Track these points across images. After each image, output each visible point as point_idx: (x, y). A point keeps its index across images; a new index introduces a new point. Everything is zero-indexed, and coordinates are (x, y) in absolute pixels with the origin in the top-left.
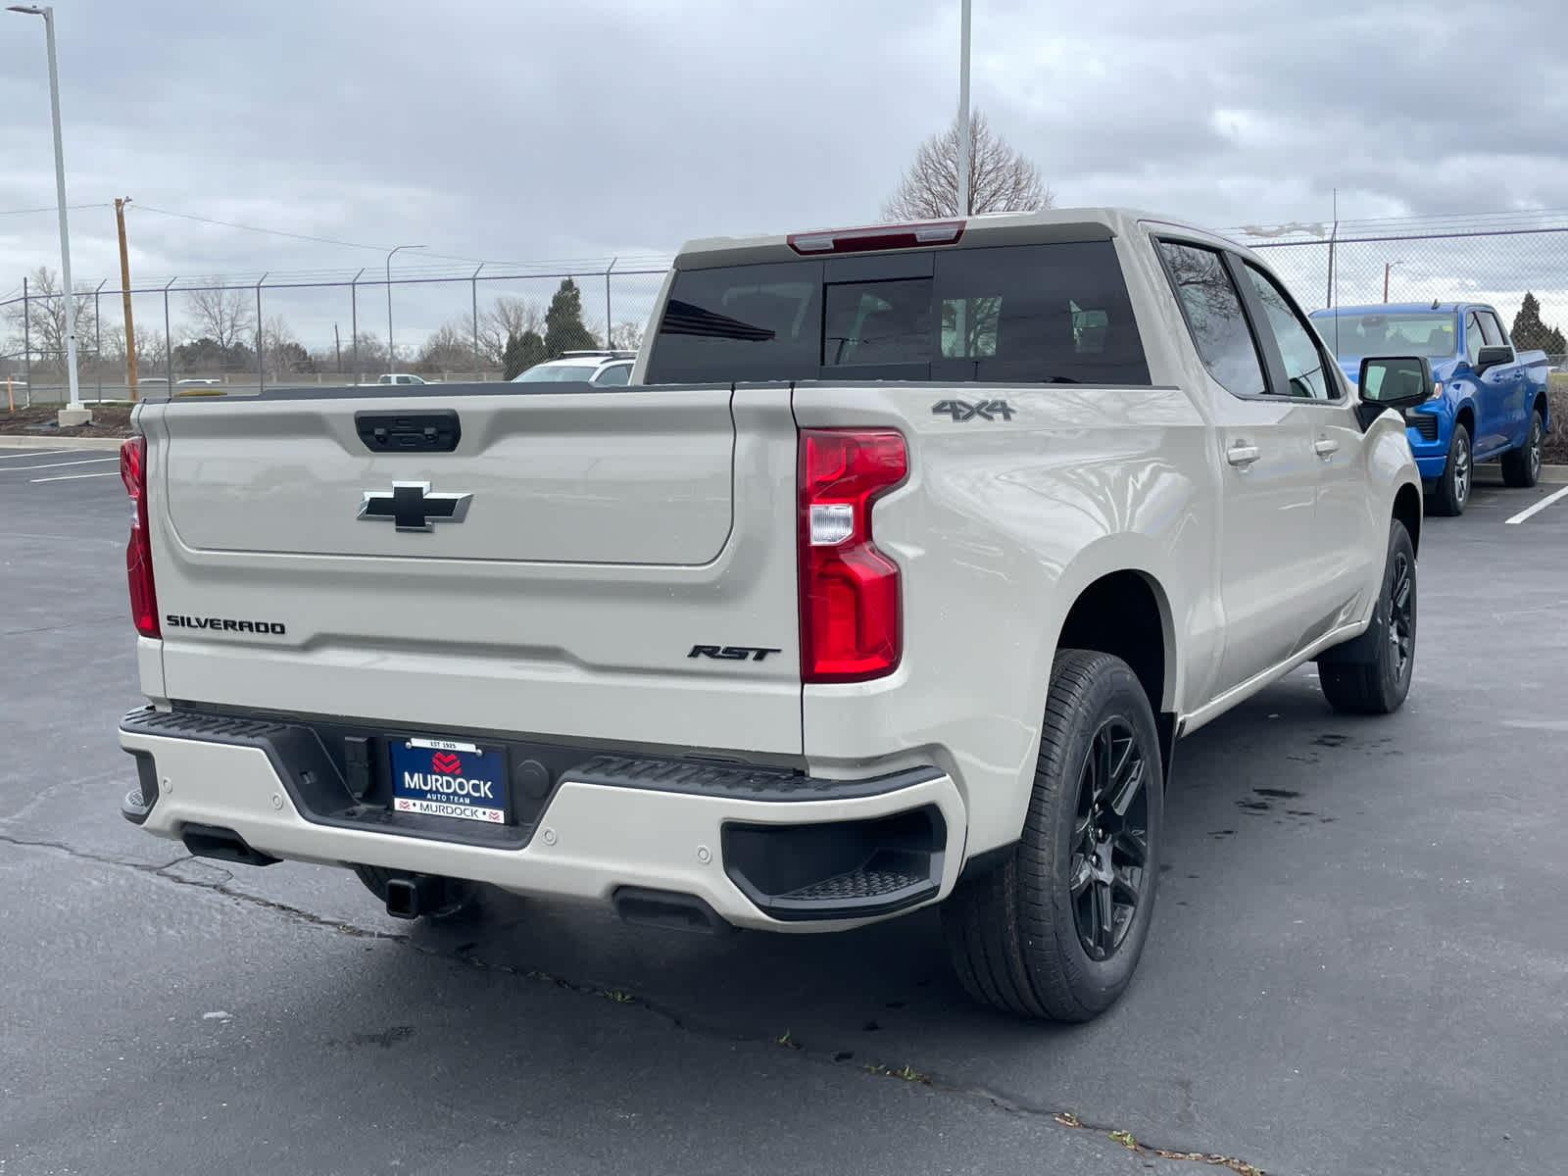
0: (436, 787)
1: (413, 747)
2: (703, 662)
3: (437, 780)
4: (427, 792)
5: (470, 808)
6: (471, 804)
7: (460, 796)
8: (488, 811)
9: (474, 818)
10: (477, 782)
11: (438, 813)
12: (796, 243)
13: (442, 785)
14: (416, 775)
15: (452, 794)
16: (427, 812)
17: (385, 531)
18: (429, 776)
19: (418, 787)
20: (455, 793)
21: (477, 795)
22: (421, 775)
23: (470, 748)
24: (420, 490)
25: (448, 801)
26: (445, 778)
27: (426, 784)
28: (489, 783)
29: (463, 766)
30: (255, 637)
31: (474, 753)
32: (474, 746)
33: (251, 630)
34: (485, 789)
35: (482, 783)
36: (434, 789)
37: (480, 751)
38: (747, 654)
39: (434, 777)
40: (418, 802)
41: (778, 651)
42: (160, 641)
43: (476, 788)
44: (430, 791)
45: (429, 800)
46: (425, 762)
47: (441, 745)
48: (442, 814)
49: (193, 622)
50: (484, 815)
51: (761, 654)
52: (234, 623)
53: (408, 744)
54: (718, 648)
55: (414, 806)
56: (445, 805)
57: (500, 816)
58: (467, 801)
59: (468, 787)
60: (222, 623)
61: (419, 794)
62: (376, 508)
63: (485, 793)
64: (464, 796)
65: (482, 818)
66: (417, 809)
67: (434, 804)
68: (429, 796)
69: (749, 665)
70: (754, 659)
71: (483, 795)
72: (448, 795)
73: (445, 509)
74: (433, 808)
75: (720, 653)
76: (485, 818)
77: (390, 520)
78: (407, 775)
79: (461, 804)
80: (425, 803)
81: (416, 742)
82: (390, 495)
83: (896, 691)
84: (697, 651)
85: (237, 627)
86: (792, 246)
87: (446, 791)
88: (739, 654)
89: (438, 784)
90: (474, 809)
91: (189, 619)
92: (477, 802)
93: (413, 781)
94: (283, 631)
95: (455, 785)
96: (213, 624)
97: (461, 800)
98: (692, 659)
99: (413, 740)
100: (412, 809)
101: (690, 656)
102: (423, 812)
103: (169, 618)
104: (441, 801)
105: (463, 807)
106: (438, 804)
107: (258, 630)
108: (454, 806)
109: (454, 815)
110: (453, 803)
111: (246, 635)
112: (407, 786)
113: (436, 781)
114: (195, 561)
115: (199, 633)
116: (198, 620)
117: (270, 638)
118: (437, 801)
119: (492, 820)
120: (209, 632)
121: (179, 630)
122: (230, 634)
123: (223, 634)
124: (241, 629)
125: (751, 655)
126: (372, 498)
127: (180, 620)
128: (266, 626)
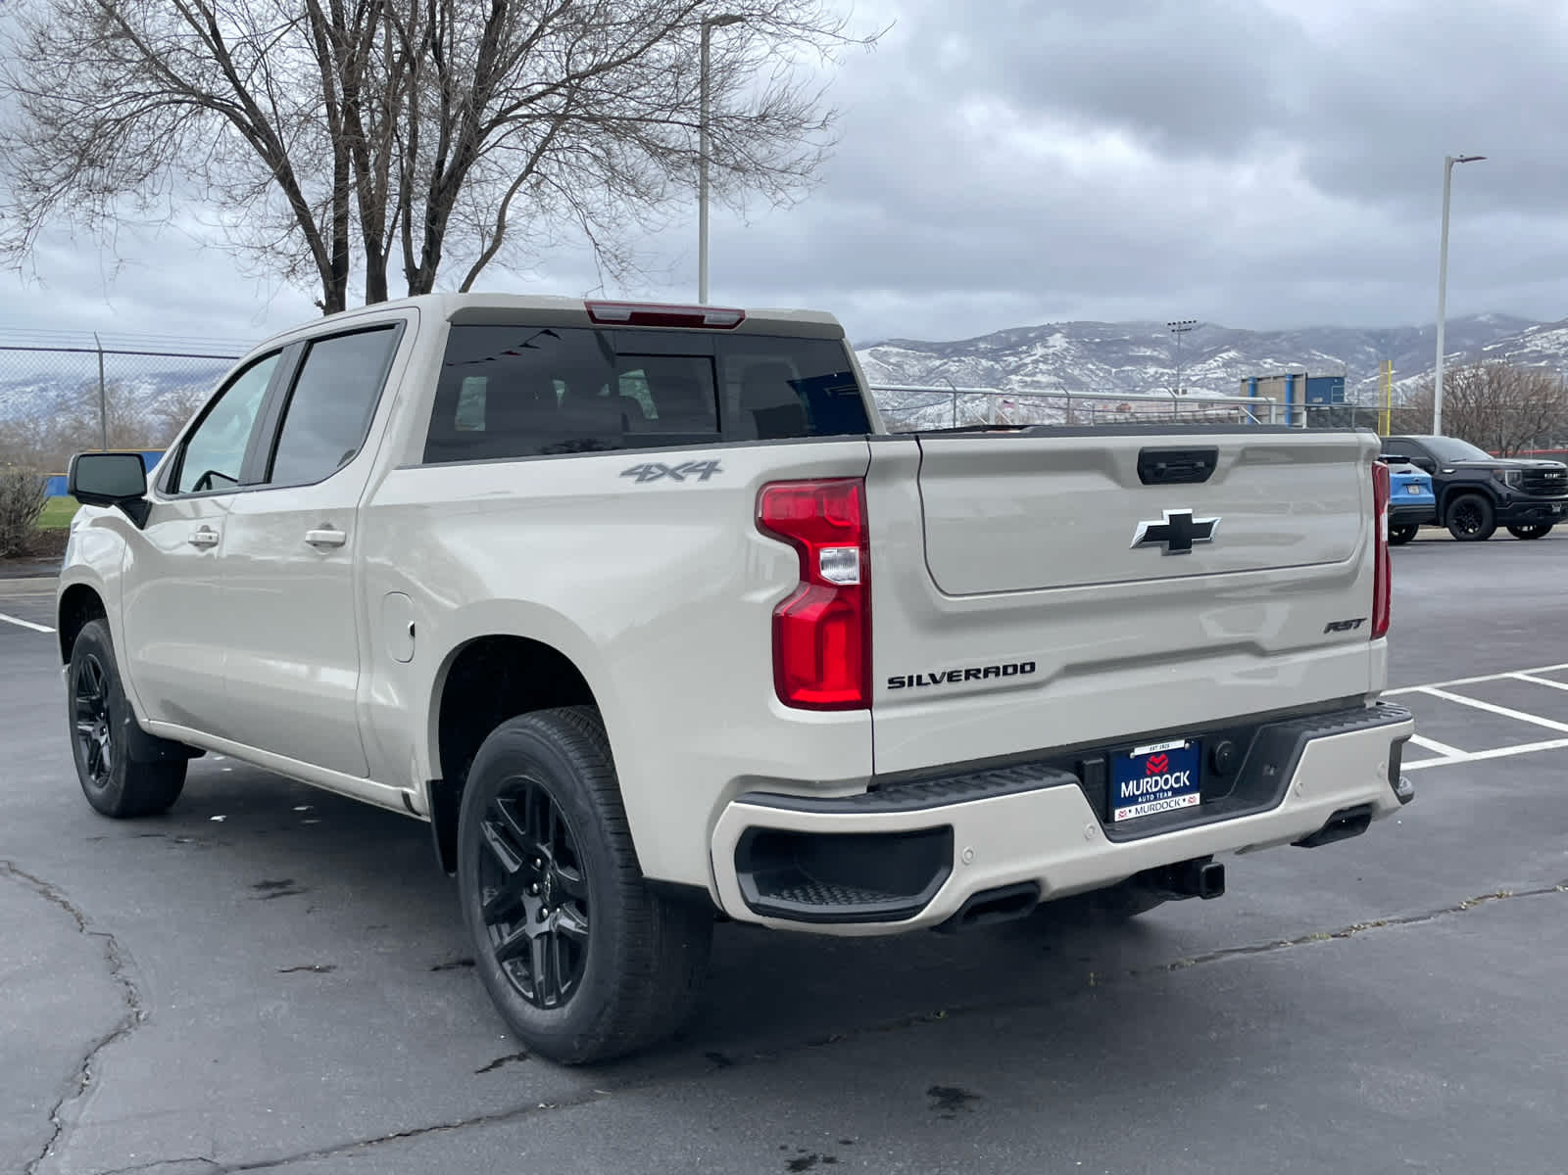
0: (1147, 789)
1: (1135, 756)
2: (1333, 635)
3: (1147, 782)
4: (1139, 795)
5: (1174, 799)
6: (1174, 795)
7: (1164, 791)
8: (1187, 797)
9: (1178, 807)
10: (1179, 774)
11: (1149, 813)
12: (594, 310)
13: (1151, 786)
14: (1131, 782)
15: (1159, 791)
16: (1141, 815)
18: (1142, 781)
19: (1131, 794)
20: (1161, 789)
21: (1178, 785)
22: (1135, 782)
23: (1180, 744)
24: (1188, 517)
25: (1155, 799)
26: (1154, 778)
27: (1138, 789)
28: (1188, 772)
30: (1001, 680)
31: (1183, 748)
32: (1183, 741)
33: (997, 674)
34: (1184, 778)
35: (1182, 773)
36: (1145, 791)
37: (1187, 745)
38: (1352, 625)
39: (1146, 780)
40: (1133, 808)
41: (1364, 619)
42: (870, 711)
44: (1142, 795)
45: (1142, 802)
46: (1141, 768)
47: (1158, 748)
48: (1153, 812)
49: (926, 679)
50: (1184, 802)
51: (1358, 623)
52: (979, 671)
53: (1132, 754)
54: (1339, 623)
55: (1131, 812)
56: (1155, 803)
57: (1197, 798)
58: (1170, 794)
59: (1172, 781)
61: (1132, 800)
62: (1153, 535)
63: (1184, 782)
64: (1167, 791)
65: (1183, 805)
66: (1133, 814)
67: (1146, 805)
68: (1140, 800)
70: (1354, 627)
71: (1182, 784)
72: (1155, 793)
73: (1205, 531)
74: (1145, 809)
76: (1186, 804)
78: (1123, 786)
79: (1166, 798)
80: (1139, 807)
81: (1139, 751)
82: (1166, 522)
84: (1327, 630)
85: (981, 675)
86: (591, 313)
87: (1154, 790)
88: (1347, 625)
89: (1148, 786)
90: (1177, 799)
91: (919, 678)
92: (1176, 792)
93: (1127, 789)
94: (1033, 665)
95: (1161, 782)
97: (1166, 795)
98: (1326, 634)
99: (1136, 750)
100: (1129, 816)
101: (1325, 632)
102: (1137, 815)
103: (891, 681)
104: (1150, 801)
105: (1168, 800)
106: (1149, 804)
107: (1005, 673)
108: (1161, 802)
109: (1162, 810)
110: (1160, 799)
111: (992, 681)
112: (1123, 796)
113: (1147, 784)
114: (952, 610)
115: (932, 690)
116: (932, 676)
117: (1019, 678)
118: (1147, 801)
119: (1191, 804)
120: (946, 687)
121: (906, 692)
122: (973, 684)
123: (963, 685)
124: (986, 676)
125: (1354, 624)
126: (1149, 527)
127: (906, 680)
128: (1015, 667)
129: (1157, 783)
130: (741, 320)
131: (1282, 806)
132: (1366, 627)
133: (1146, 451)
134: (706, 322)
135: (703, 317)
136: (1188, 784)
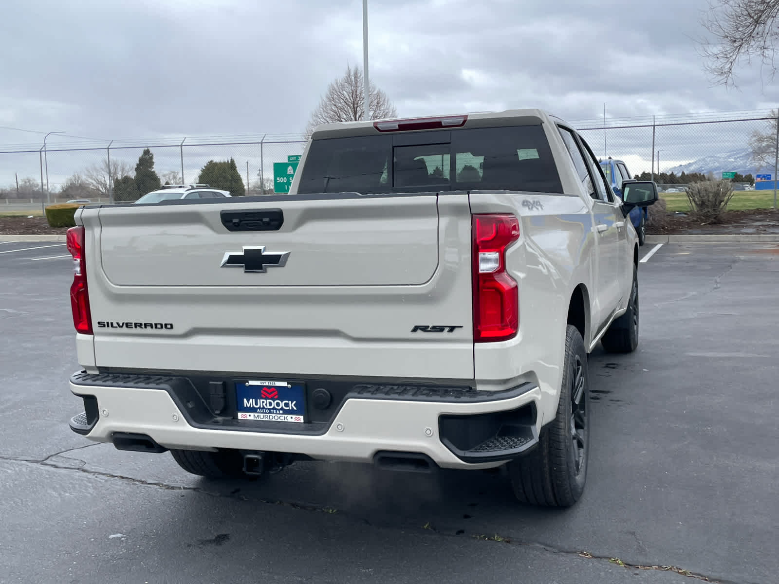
0: (263, 406)
1: (250, 385)
2: (420, 334)
3: (263, 402)
4: (257, 408)
5: (283, 415)
6: (284, 413)
7: (277, 409)
8: (294, 416)
9: (286, 420)
10: (287, 402)
11: (264, 419)
12: (378, 126)
13: (266, 404)
14: (251, 400)
15: (272, 409)
16: (257, 419)
17: (238, 273)
18: (259, 400)
19: (252, 406)
20: (274, 408)
21: (288, 408)
22: (254, 400)
23: (284, 384)
24: (260, 251)
25: (270, 412)
26: (268, 401)
27: (256, 404)
28: (295, 402)
29: (280, 394)
30: (154, 331)
31: (287, 387)
32: (286, 383)
33: (152, 327)
34: (292, 405)
35: (290, 402)
36: (262, 407)
37: (290, 386)
38: (444, 329)
39: (262, 400)
40: (252, 414)
41: (461, 327)
42: (93, 336)
43: (287, 405)
44: (259, 408)
45: (259, 413)
46: (257, 393)
47: (267, 383)
48: (266, 419)
49: (115, 325)
50: (291, 419)
51: (452, 329)
52: (141, 324)
53: (247, 384)
54: (428, 327)
55: (250, 416)
56: (268, 415)
57: (301, 419)
58: (281, 412)
59: (282, 404)
60: (133, 324)
61: (252, 410)
62: (233, 261)
63: (292, 407)
64: (279, 410)
65: (290, 420)
66: (252, 418)
67: (262, 415)
68: (258, 411)
69: (445, 334)
70: (448, 331)
71: (291, 408)
73: (275, 260)
74: (262, 417)
75: (429, 329)
76: (293, 420)
77: (242, 267)
78: (245, 400)
79: (278, 414)
80: (256, 415)
81: (252, 383)
82: (242, 254)
83: (516, 346)
84: (415, 329)
85: (143, 326)
86: (377, 128)
87: (269, 407)
88: (440, 329)
89: (264, 404)
90: (286, 416)
91: (112, 324)
92: (286, 412)
93: (248, 403)
95: (274, 404)
96: (128, 325)
97: (278, 412)
98: (414, 333)
99: (250, 382)
100: (249, 418)
101: (412, 331)
102: (255, 419)
103: (99, 323)
104: (266, 413)
105: (279, 416)
106: (264, 414)
107: (156, 327)
108: (274, 415)
109: (274, 420)
110: (273, 413)
111: (149, 330)
112: (245, 406)
113: (263, 403)
114: (118, 292)
115: (119, 330)
116: (118, 324)
117: (164, 331)
118: (263, 413)
119: (296, 421)
120: (125, 330)
121: (105, 329)
122: (139, 330)
123: (134, 330)
124: (146, 327)
125: (447, 329)
126: (230, 256)
127: (106, 324)
128: (162, 325)
129: (270, 404)
130: (464, 122)
131: (325, 435)
133: (224, 212)
134: (443, 124)
135: (441, 122)
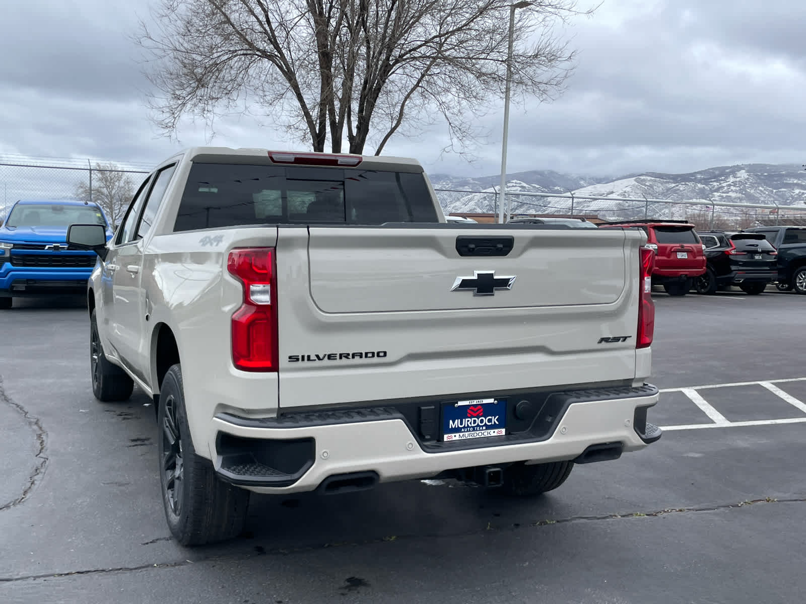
0: (468, 425)
1: (459, 406)
2: (604, 345)
3: (468, 421)
4: (462, 428)
5: (487, 431)
6: (486, 429)
7: (480, 426)
8: (496, 431)
9: (489, 435)
10: (491, 417)
11: (469, 438)
12: (273, 156)
13: (471, 423)
14: (457, 420)
15: (477, 426)
16: (462, 438)
17: (468, 297)
18: (464, 420)
19: (457, 427)
20: (478, 425)
21: (490, 424)
22: (459, 420)
23: (491, 401)
24: (492, 275)
25: (474, 430)
26: (473, 419)
27: (461, 424)
28: (497, 417)
29: (486, 410)
30: (364, 361)
31: (493, 403)
32: (493, 399)
33: (361, 357)
34: (495, 420)
35: (493, 417)
36: (466, 426)
37: (496, 401)
38: (620, 339)
39: (467, 420)
40: (457, 435)
41: (630, 337)
42: (276, 373)
43: (490, 421)
44: (464, 427)
45: (463, 432)
46: (464, 413)
47: (475, 402)
48: (471, 437)
49: (313, 357)
50: (494, 433)
51: (625, 338)
52: (348, 354)
53: (456, 405)
54: (610, 338)
55: (456, 437)
56: (473, 432)
57: (503, 431)
58: (484, 428)
59: (486, 421)
60: (338, 355)
61: (457, 430)
62: (465, 284)
63: (494, 422)
64: (482, 426)
65: (493, 434)
66: (457, 438)
67: (467, 434)
68: (463, 430)
69: (620, 343)
70: (622, 341)
71: (493, 423)
72: (474, 427)
73: (504, 283)
74: (467, 435)
75: (610, 340)
76: (495, 434)
77: (473, 290)
78: (451, 422)
79: (481, 430)
80: (461, 434)
81: (461, 403)
82: (475, 277)
84: (600, 342)
85: (350, 357)
86: (271, 158)
87: (473, 425)
88: (616, 339)
89: (469, 423)
90: (489, 431)
91: (309, 357)
92: (488, 427)
93: (454, 424)
94: (385, 353)
95: (478, 421)
96: (330, 357)
97: (481, 428)
98: (599, 344)
99: (459, 402)
100: (454, 439)
101: (598, 343)
102: (460, 438)
103: (290, 357)
104: (470, 431)
105: (483, 432)
106: (469, 433)
107: (366, 356)
108: (478, 432)
109: (478, 437)
110: (477, 430)
111: (357, 360)
112: (450, 427)
115: (318, 363)
116: (317, 356)
117: (376, 360)
118: (467, 431)
119: (499, 435)
120: (326, 362)
121: (300, 364)
122: (345, 361)
123: (338, 362)
124: (353, 357)
125: (621, 339)
126: (463, 280)
127: (300, 358)
128: (373, 353)
129: (475, 422)
130: (360, 162)
131: (550, 439)
132: (633, 341)
133: (460, 238)
134: (339, 163)
135: (337, 160)
136: (497, 423)
